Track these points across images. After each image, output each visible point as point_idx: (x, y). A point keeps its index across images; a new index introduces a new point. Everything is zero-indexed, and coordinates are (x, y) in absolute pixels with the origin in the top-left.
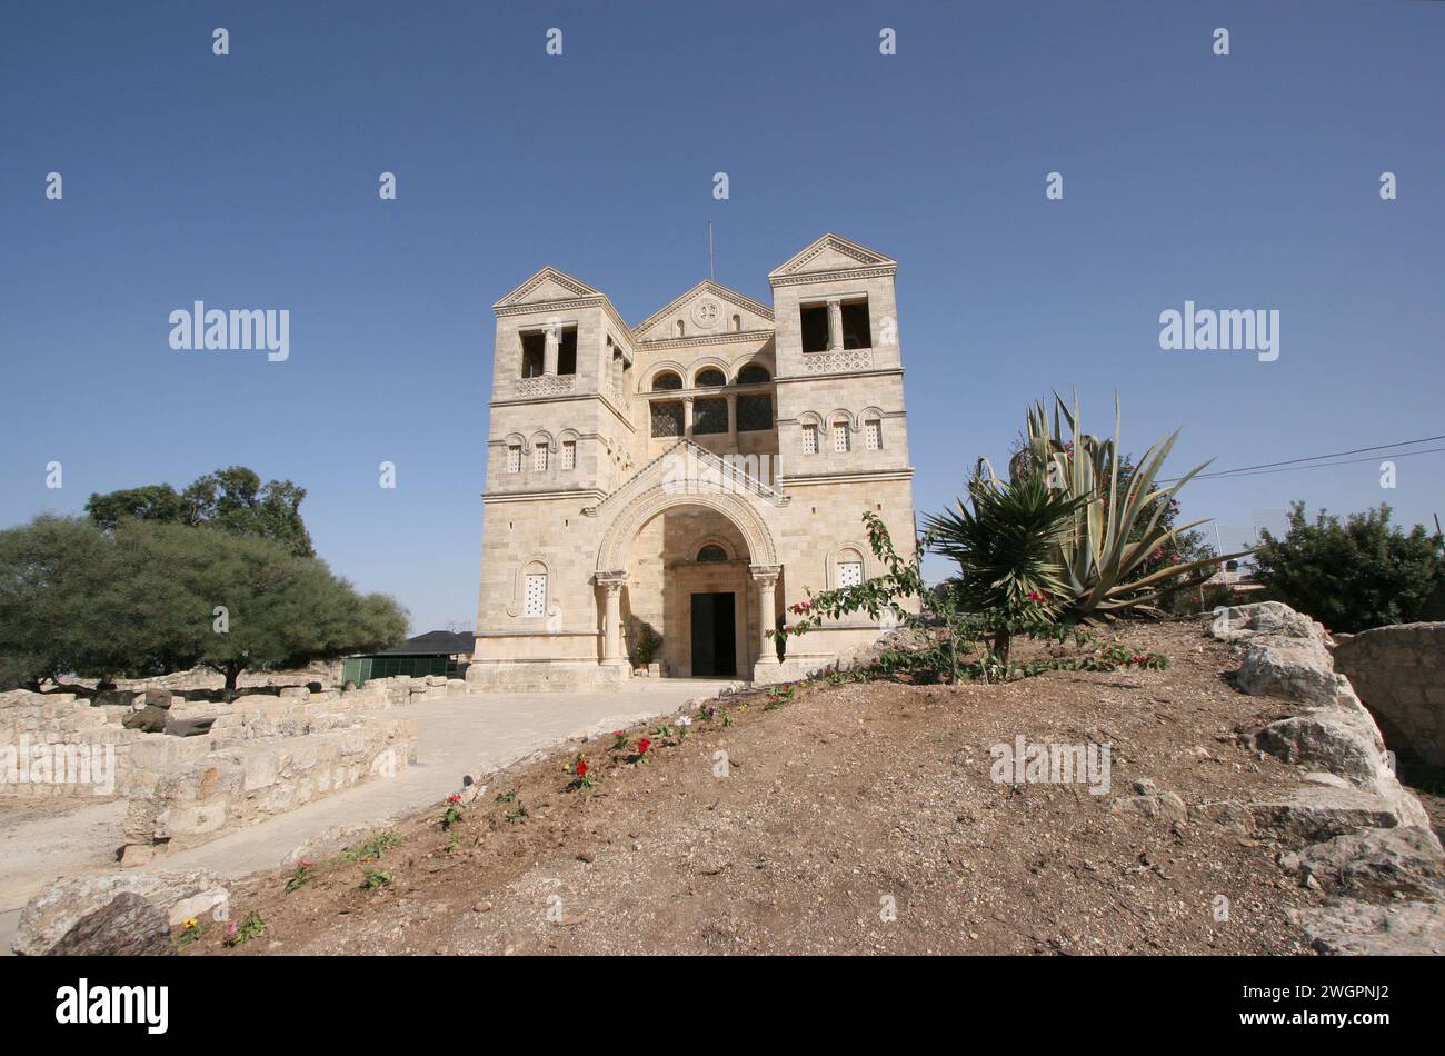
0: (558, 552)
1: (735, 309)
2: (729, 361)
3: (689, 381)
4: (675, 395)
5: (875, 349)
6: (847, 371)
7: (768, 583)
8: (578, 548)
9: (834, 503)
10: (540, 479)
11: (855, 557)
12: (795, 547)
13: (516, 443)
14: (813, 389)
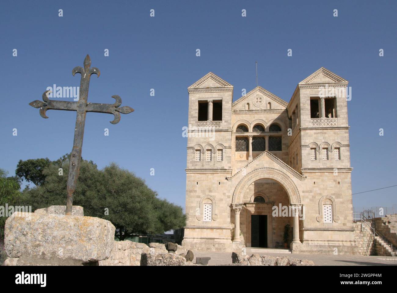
0: (216, 195)
1: (269, 100)
2: (266, 121)
3: (251, 129)
4: (246, 134)
5: (339, 118)
6: (328, 126)
8: (224, 194)
9: (322, 181)
10: (209, 165)
11: (329, 202)
12: (307, 197)
13: (199, 148)
14: (315, 133)
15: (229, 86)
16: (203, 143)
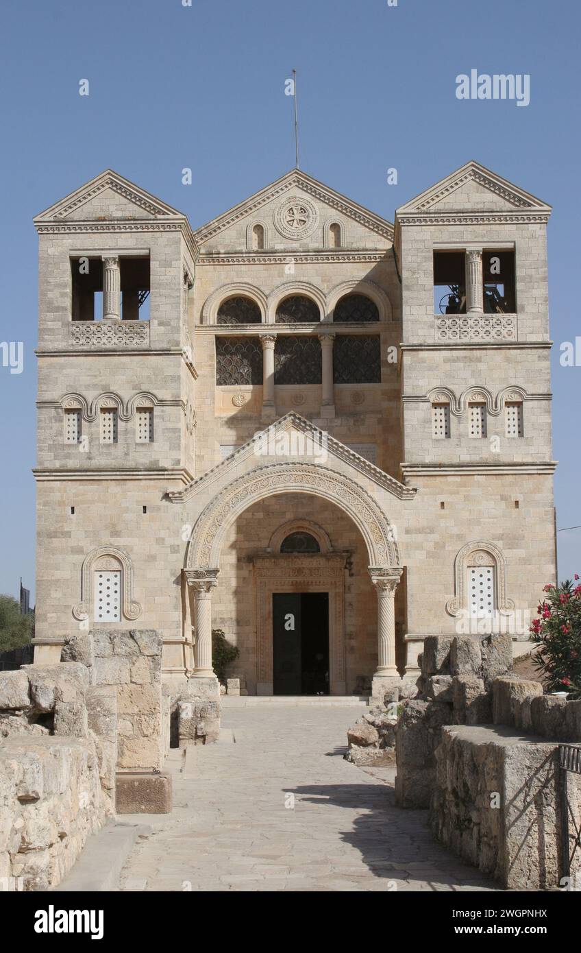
0: (135, 544)
5: (520, 316)
6: (488, 339)
7: (388, 587)
8: (160, 541)
9: (467, 498)
10: (108, 454)
11: (487, 560)
12: (420, 547)
13: (75, 405)
14: (446, 361)
15: (172, 216)
16: (87, 387)
